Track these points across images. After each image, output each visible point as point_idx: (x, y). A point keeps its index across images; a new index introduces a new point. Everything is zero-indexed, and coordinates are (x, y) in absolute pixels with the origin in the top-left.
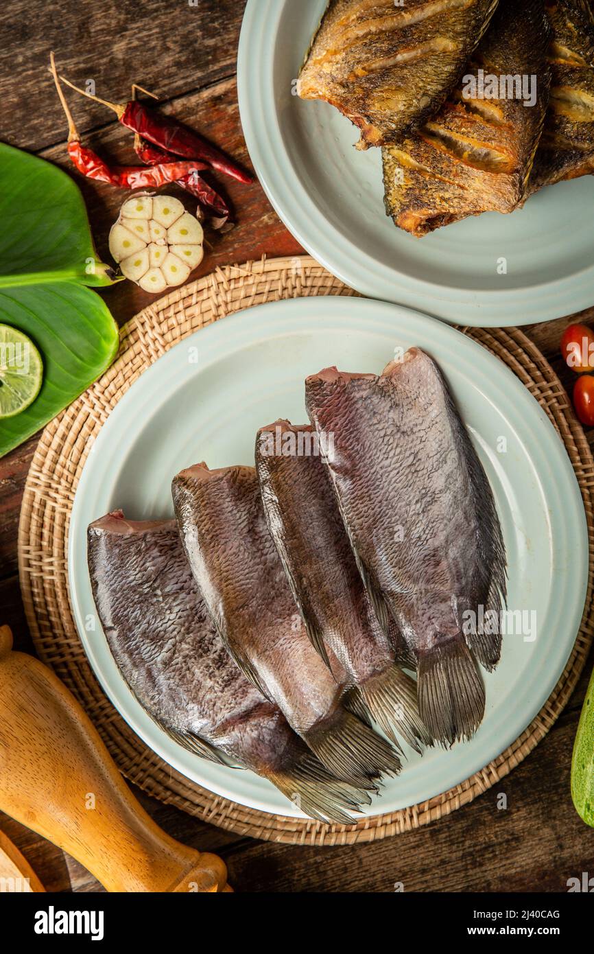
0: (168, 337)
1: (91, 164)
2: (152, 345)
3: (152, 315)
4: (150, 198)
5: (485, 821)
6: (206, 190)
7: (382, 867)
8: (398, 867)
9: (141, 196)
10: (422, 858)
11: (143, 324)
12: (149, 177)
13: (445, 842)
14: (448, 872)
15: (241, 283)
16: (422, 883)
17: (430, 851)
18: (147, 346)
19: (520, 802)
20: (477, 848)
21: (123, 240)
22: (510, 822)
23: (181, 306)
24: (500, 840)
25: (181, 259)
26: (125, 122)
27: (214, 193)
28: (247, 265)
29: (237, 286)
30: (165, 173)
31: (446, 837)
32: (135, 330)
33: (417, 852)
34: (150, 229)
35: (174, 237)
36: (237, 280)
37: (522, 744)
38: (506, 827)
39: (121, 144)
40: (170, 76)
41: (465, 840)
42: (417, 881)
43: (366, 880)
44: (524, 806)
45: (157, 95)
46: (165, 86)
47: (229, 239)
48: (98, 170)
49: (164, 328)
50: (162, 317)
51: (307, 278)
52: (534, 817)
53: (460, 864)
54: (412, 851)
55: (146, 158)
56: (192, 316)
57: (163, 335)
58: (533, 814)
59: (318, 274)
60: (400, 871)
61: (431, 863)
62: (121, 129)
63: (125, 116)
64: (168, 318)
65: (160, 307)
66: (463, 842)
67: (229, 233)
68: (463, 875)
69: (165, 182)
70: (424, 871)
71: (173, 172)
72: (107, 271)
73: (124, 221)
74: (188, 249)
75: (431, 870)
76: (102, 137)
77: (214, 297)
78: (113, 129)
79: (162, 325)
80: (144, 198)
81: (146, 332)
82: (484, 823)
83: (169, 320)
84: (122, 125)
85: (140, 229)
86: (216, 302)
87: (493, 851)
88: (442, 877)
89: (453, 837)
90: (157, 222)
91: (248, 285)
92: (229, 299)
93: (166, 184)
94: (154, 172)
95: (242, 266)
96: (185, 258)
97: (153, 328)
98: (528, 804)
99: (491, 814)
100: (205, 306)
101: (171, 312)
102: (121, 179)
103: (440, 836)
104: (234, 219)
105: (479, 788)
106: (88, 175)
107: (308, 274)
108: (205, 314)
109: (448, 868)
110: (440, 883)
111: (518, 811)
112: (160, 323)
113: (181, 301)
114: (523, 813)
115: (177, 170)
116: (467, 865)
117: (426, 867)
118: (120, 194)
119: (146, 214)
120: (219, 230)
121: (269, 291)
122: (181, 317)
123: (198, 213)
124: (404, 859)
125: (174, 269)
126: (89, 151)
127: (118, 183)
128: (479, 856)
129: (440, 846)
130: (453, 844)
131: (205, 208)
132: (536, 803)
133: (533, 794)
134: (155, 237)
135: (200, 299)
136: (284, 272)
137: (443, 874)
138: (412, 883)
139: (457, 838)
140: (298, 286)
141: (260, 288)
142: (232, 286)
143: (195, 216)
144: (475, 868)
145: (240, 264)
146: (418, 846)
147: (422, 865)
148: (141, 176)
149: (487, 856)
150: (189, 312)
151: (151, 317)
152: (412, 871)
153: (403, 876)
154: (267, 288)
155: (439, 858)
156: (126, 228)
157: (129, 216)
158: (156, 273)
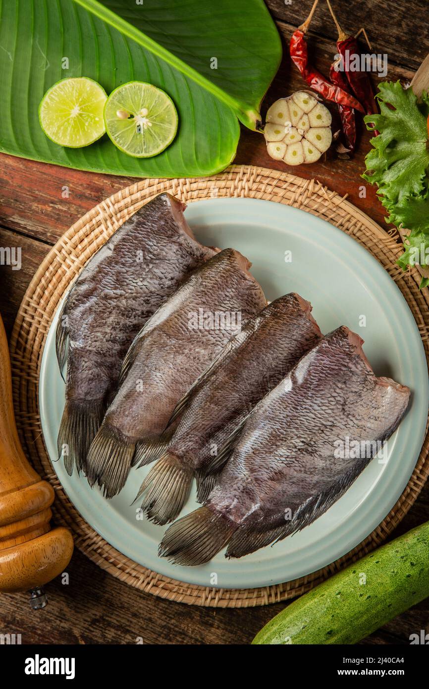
0: (252, 194)
1: (300, 53)
2: (239, 190)
3: (254, 173)
4: (316, 101)
5: (193, 618)
6: (352, 125)
7: (113, 592)
8: (123, 600)
9: (312, 95)
10: (140, 607)
11: (244, 174)
12: (326, 89)
13: (161, 610)
14: (148, 628)
15: (320, 200)
16: (128, 620)
17: (148, 607)
18: (236, 188)
19: (223, 625)
20: (177, 629)
21: (280, 112)
22: (207, 631)
23: (274, 183)
24: (193, 635)
25: (303, 151)
26: (340, 46)
27: (355, 130)
28: (332, 194)
29: (316, 199)
30: (337, 94)
31: (164, 607)
32: (237, 173)
33: (140, 601)
34: (301, 119)
35: (311, 136)
36: (319, 196)
37: (247, 598)
38: (203, 632)
39: (326, 55)
40: (388, 42)
41: (173, 619)
42: (127, 617)
43: (98, 591)
44: (223, 629)
45: (372, 46)
46: (380, 45)
47: (339, 164)
48: (301, 60)
49: (255, 186)
50: (258, 179)
51: (360, 230)
52: (224, 640)
53: (159, 630)
54: (138, 598)
55: (333, 77)
56: (276, 194)
57: (250, 190)
58: (225, 638)
59: (367, 234)
60: (121, 603)
61: (143, 614)
62: (334, 47)
63: (343, 43)
64: (262, 183)
65: (262, 173)
66: (171, 618)
67: (342, 160)
68: (155, 637)
69: (333, 100)
70: (134, 615)
71: (342, 98)
72: (257, 121)
73: (291, 101)
74: (313, 149)
75: (139, 618)
76: (318, 42)
77: (298, 195)
78: (329, 43)
79: (255, 184)
80: (313, 98)
81: (242, 180)
82: (192, 618)
83: (261, 185)
84: (336, 46)
85: (296, 114)
86: (296, 198)
87: (183, 638)
88: (142, 628)
89: (168, 611)
90: (309, 119)
91: (323, 205)
92: (305, 203)
93: (332, 102)
94: (332, 89)
95: (329, 192)
96: (307, 153)
97: (248, 181)
98: (226, 630)
99: (201, 617)
100: (289, 194)
101: (266, 182)
102: (309, 76)
103: (161, 604)
104: (352, 156)
105: (200, 601)
106: (293, 57)
107: (362, 228)
108: (284, 200)
109: (150, 626)
110: (138, 629)
111: (218, 628)
112: (254, 182)
113: (277, 181)
114: (219, 632)
115: (346, 99)
116: (162, 633)
117: (138, 614)
118: (301, 84)
119: (306, 108)
120: (338, 153)
121: (331, 219)
122: (269, 189)
123: (336, 134)
124: (130, 598)
125: (295, 153)
126: (305, 44)
127: (305, 77)
128: (173, 635)
129: (156, 609)
130: (165, 615)
131: (342, 135)
132: (232, 633)
133: (235, 627)
134: (300, 126)
135: (289, 188)
136: (349, 216)
137: (144, 626)
138: (122, 616)
139: (170, 614)
140: (351, 230)
141: (328, 212)
142: (313, 197)
143: (333, 134)
144: (165, 639)
145: (329, 189)
146: (144, 598)
147: (137, 611)
148: (322, 84)
149: (178, 638)
150: (276, 190)
151: (252, 174)
152: (128, 609)
153: (121, 607)
154: (332, 216)
155: (149, 616)
156: (288, 106)
157: (296, 101)
158: (283, 147)
